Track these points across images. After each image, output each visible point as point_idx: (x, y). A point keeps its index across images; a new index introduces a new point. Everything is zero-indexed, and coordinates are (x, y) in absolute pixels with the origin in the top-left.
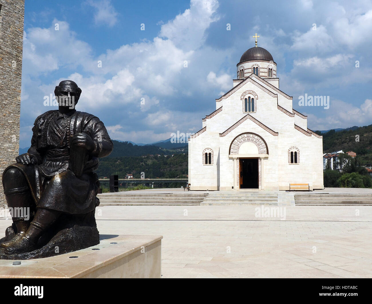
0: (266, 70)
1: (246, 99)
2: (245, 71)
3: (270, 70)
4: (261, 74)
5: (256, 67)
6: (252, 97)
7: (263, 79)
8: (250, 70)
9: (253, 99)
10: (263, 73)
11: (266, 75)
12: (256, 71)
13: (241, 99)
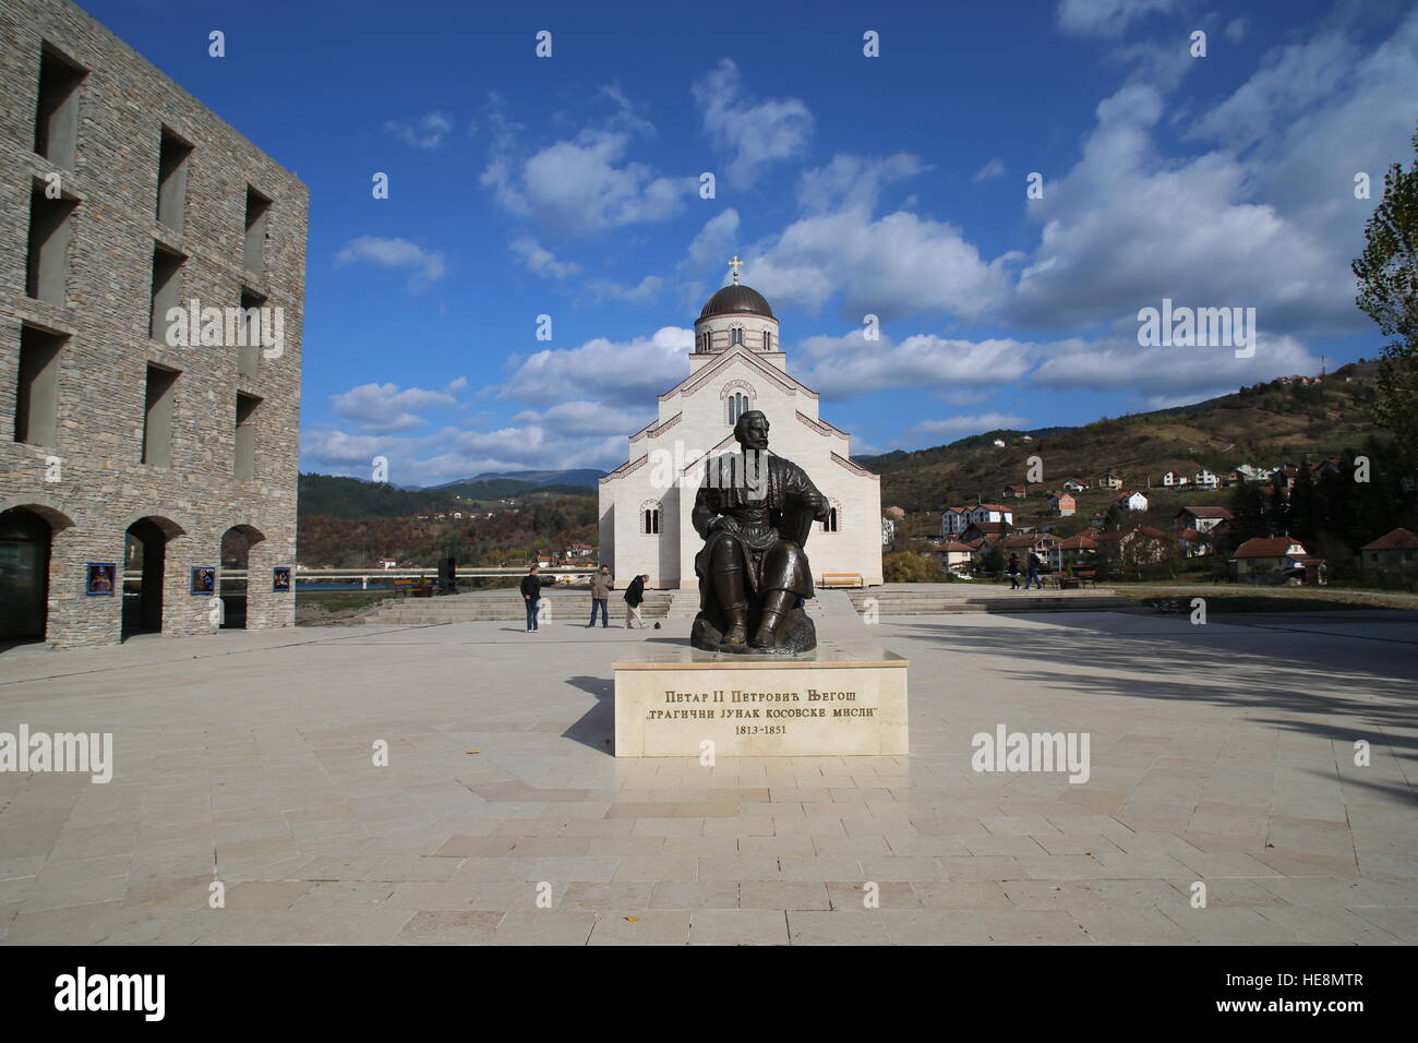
0: (760, 336)
1: (731, 397)
2: (715, 337)
3: (767, 335)
4: (748, 344)
5: (737, 328)
6: (744, 393)
7: (756, 354)
8: (725, 335)
9: (745, 397)
10: (753, 341)
11: (759, 345)
12: (737, 335)
13: (722, 398)
